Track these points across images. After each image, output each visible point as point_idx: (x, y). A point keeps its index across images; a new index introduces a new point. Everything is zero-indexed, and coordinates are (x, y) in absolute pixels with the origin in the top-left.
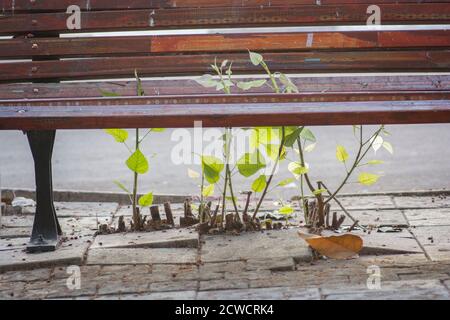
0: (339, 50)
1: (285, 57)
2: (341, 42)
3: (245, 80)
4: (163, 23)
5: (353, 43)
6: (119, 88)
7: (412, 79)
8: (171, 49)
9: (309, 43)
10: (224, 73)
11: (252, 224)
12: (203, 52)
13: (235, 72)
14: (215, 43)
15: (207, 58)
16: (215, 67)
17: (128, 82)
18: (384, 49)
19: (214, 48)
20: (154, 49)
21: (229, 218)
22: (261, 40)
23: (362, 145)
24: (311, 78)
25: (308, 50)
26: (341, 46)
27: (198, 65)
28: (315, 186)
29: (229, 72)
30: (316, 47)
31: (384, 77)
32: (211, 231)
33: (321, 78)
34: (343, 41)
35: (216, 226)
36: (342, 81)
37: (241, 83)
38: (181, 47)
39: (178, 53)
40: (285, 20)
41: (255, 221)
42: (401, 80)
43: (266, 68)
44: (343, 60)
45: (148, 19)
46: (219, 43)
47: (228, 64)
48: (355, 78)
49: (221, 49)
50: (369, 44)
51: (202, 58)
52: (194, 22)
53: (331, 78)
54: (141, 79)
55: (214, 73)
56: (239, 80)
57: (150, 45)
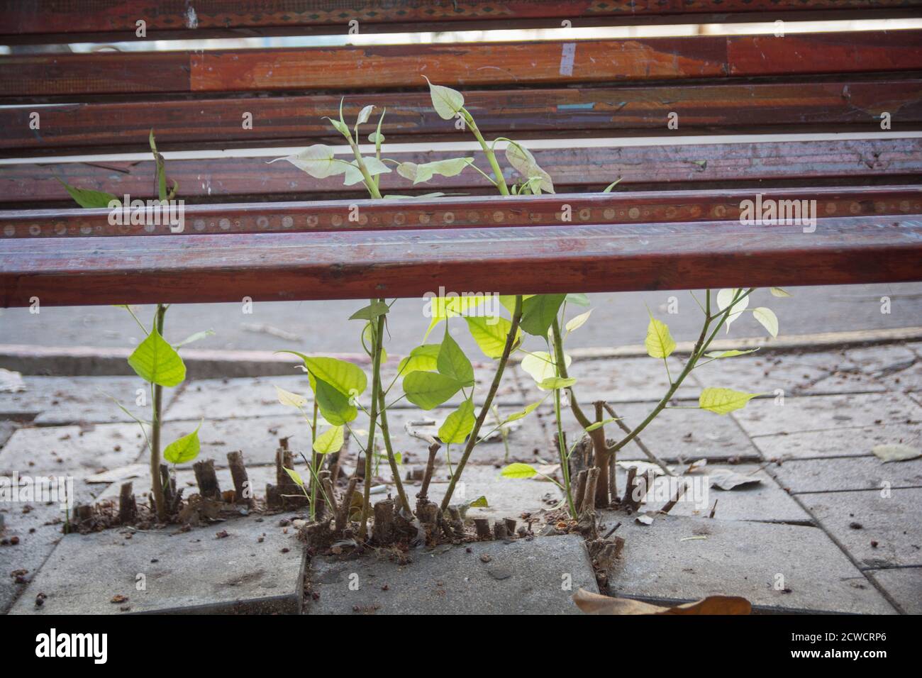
0: (636, 82)
1: (510, 101)
2: (642, 64)
3: (417, 158)
4: (220, 20)
5: (671, 65)
6: (115, 177)
7: (811, 150)
8: (238, 83)
9: (567, 67)
10: (363, 138)
11: (441, 524)
12: (316, 90)
13: (390, 137)
14: (344, 68)
15: (327, 103)
16: (340, 126)
17: (135, 164)
18: (740, 79)
19: (340, 81)
20: (198, 82)
21: (381, 511)
22: (450, 60)
23: (709, 319)
24: (573, 151)
25: (564, 83)
26: (640, 73)
27: (303, 120)
28: (590, 415)
29: (377, 136)
30: (583, 76)
31: (745, 146)
32: (336, 547)
33: (597, 151)
34: (646, 61)
35: (349, 535)
36: (645, 156)
37: (409, 164)
38: (263, 78)
39: (257, 92)
40: (509, 13)
41: (447, 518)
42: (784, 151)
43: (474, 127)
44: (646, 106)
45: (182, 11)
46: (353, 68)
47: (373, 119)
48: (677, 149)
49: (358, 81)
50: (706, 67)
51: (312, 104)
52: (294, 17)
53: (619, 149)
54: (167, 155)
55: (338, 139)
56: (402, 157)
57: (188, 72)
